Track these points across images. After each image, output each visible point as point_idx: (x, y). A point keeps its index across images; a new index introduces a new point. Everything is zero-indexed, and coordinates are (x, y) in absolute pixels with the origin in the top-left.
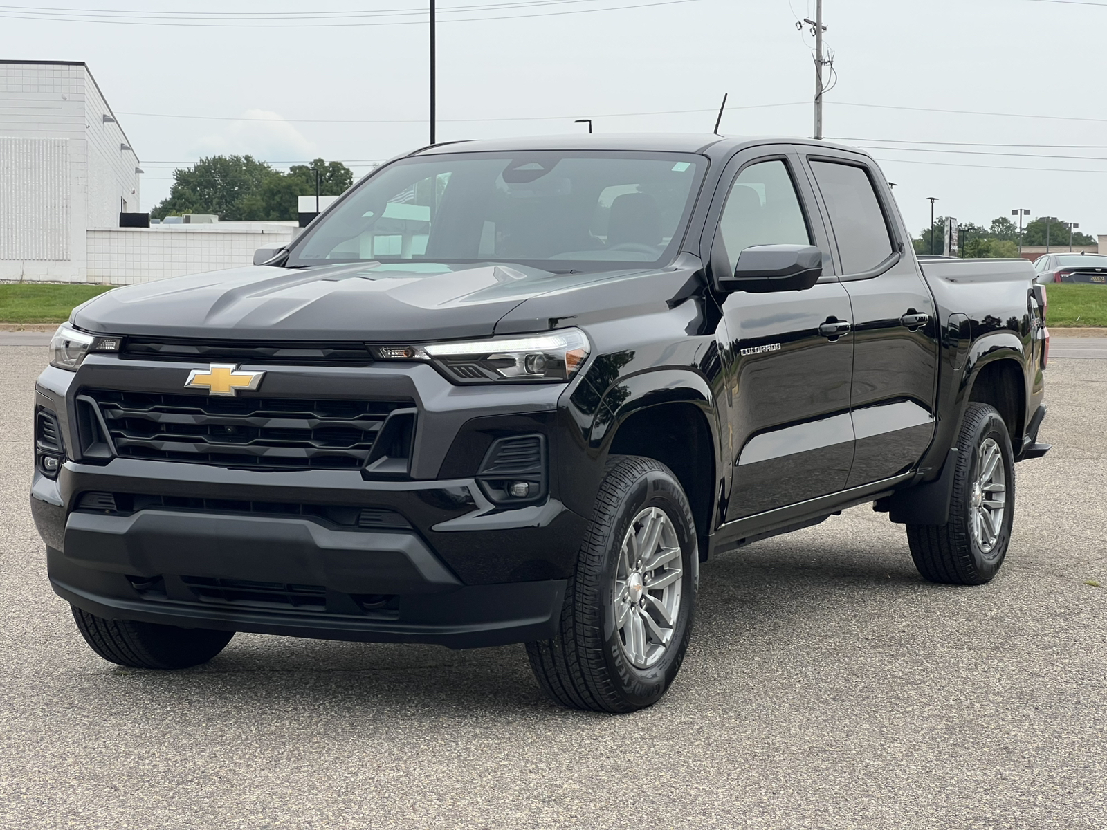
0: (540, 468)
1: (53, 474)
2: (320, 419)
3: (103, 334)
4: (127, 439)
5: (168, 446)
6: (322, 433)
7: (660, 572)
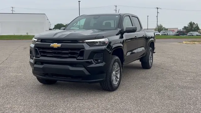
0: (102, 58)
1: (32, 59)
2: (70, 51)
3: (38, 39)
4: (42, 54)
5: (48, 55)
6: (70, 53)
7: (117, 71)
